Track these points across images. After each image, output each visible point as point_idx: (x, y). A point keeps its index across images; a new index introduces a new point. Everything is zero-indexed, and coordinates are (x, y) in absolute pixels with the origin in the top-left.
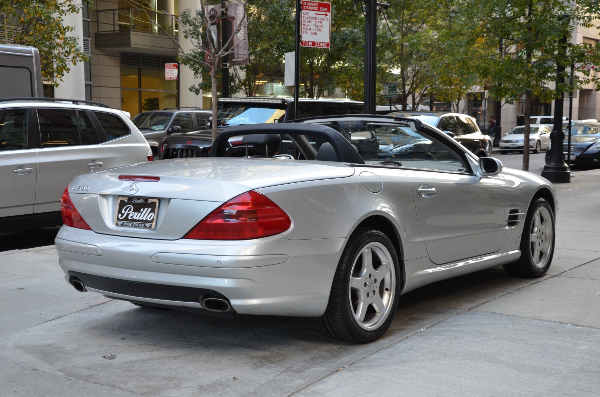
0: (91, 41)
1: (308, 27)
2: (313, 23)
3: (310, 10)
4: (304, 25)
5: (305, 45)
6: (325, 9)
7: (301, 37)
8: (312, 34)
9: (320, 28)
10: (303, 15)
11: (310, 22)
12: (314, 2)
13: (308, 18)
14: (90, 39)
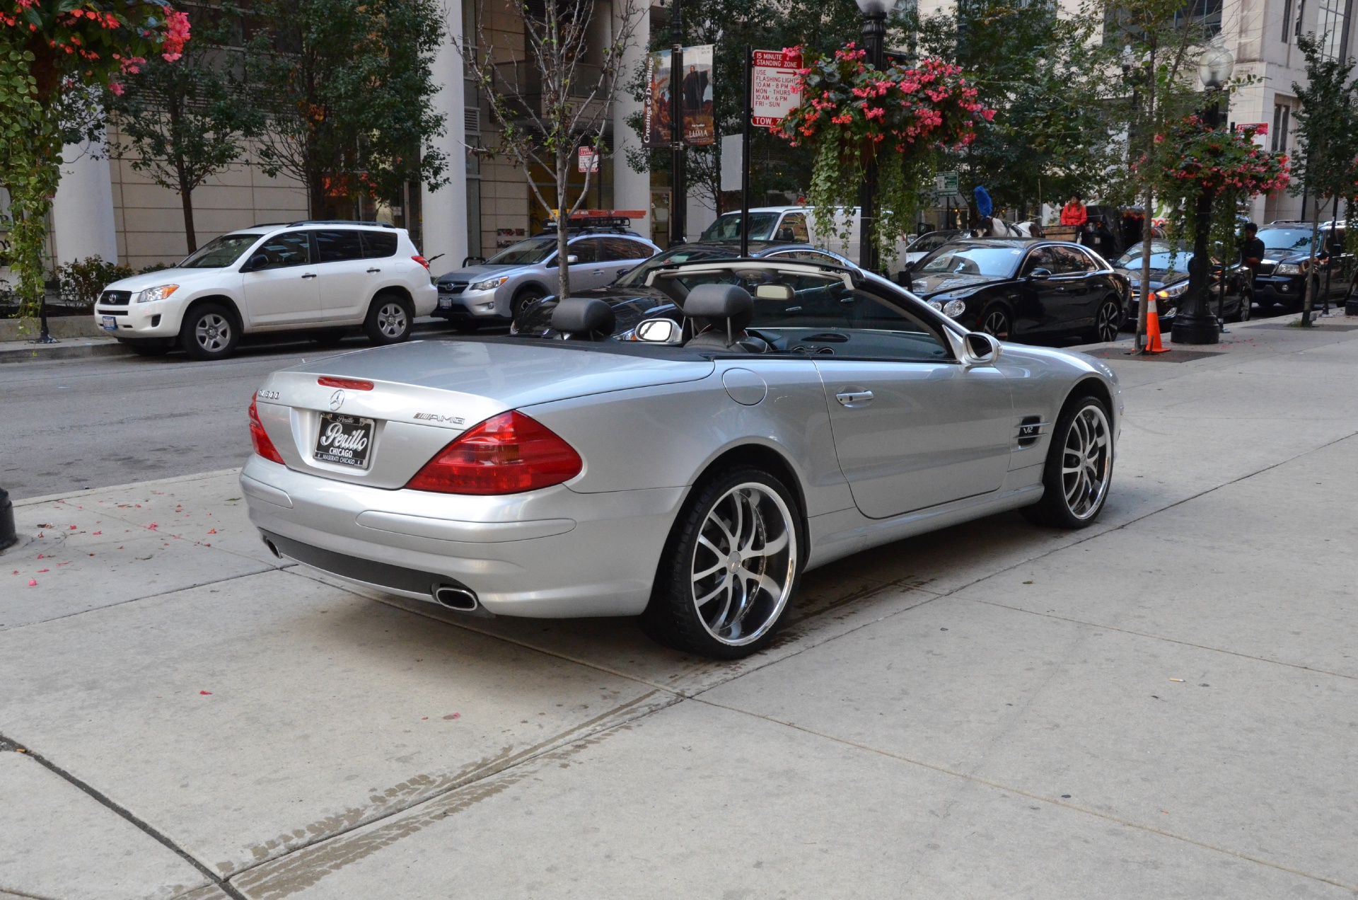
0: (480, 112)
1: (765, 95)
2: (773, 87)
3: (767, 66)
4: (757, 91)
5: (759, 123)
6: (794, 64)
7: (752, 110)
8: (771, 105)
9: (785, 96)
10: (756, 75)
11: (769, 85)
12: (774, 54)
13: (764, 79)
14: (479, 109)
